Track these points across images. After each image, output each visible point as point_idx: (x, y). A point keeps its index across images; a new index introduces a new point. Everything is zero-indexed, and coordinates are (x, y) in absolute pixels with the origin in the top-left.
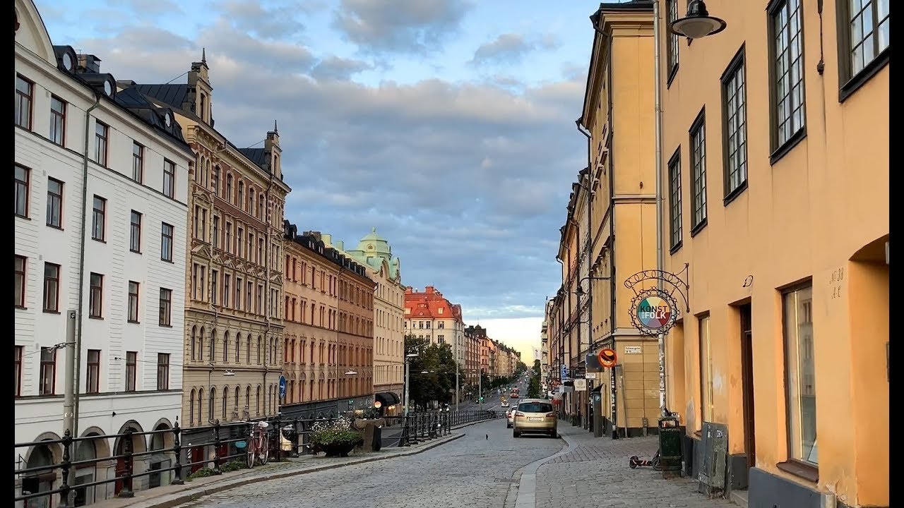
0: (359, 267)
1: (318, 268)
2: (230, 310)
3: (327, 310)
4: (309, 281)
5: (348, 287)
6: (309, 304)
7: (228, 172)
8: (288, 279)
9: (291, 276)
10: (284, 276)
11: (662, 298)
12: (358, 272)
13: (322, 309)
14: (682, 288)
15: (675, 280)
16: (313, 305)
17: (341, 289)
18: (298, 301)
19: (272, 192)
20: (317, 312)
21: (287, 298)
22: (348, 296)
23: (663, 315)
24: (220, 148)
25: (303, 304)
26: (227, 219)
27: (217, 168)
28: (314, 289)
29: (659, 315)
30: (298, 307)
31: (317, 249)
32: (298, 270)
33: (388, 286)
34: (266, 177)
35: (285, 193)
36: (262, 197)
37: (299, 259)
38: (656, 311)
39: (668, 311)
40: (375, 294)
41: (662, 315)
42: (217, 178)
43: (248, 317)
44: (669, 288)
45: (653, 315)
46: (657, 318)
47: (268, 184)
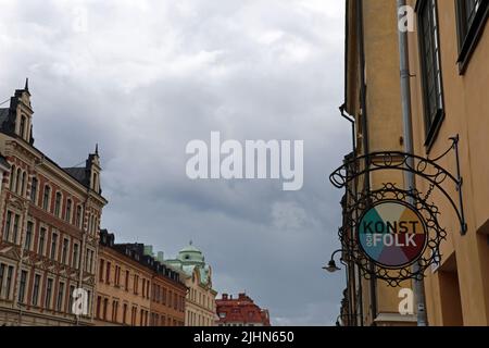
0: (173, 273)
1: (132, 272)
2: (38, 308)
3: (139, 310)
4: (122, 282)
5: (161, 290)
6: (121, 304)
7: (46, 184)
8: (101, 280)
9: (104, 278)
10: (97, 278)
11: (406, 205)
12: (172, 277)
13: (134, 309)
14: (449, 185)
15: (430, 170)
16: (125, 305)
17: (154, 292)
18: (110, 301)
19: (90, 203)
20: (129, 312)
21: (99, 298)
22: (161, 298)
23: (411, 239)
24: (37, 162)
25: (115, 304)
26: (42, 225)
27: (35, 180)
28: (127, 290)
29: (402, 239)
30: (110, 308)
31: (133, 256)
32: (112, 273)
33: (199, 290)
34: (84, 190)
35: (101, 205)
36: (79, 207)
37: (113, 263)
38: (395, 230)
39: (420, 230)
40: (187, 297)
41: (408, 240)
42: (34, 188)
43: (57, 315)
44: (422, 185)
45: (389, 240)
46: (397, 245)
47: (86, 196)
